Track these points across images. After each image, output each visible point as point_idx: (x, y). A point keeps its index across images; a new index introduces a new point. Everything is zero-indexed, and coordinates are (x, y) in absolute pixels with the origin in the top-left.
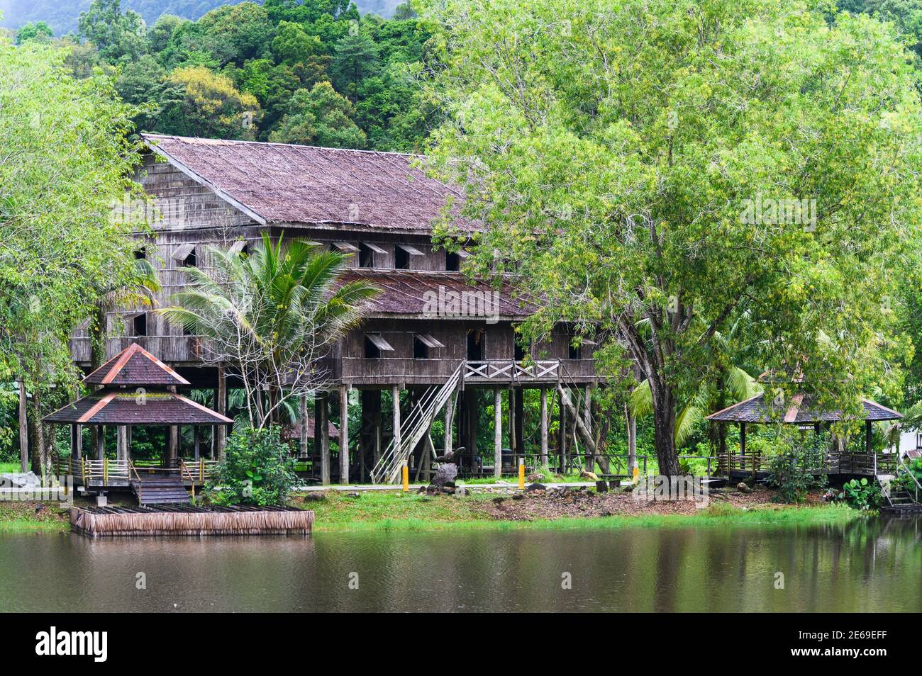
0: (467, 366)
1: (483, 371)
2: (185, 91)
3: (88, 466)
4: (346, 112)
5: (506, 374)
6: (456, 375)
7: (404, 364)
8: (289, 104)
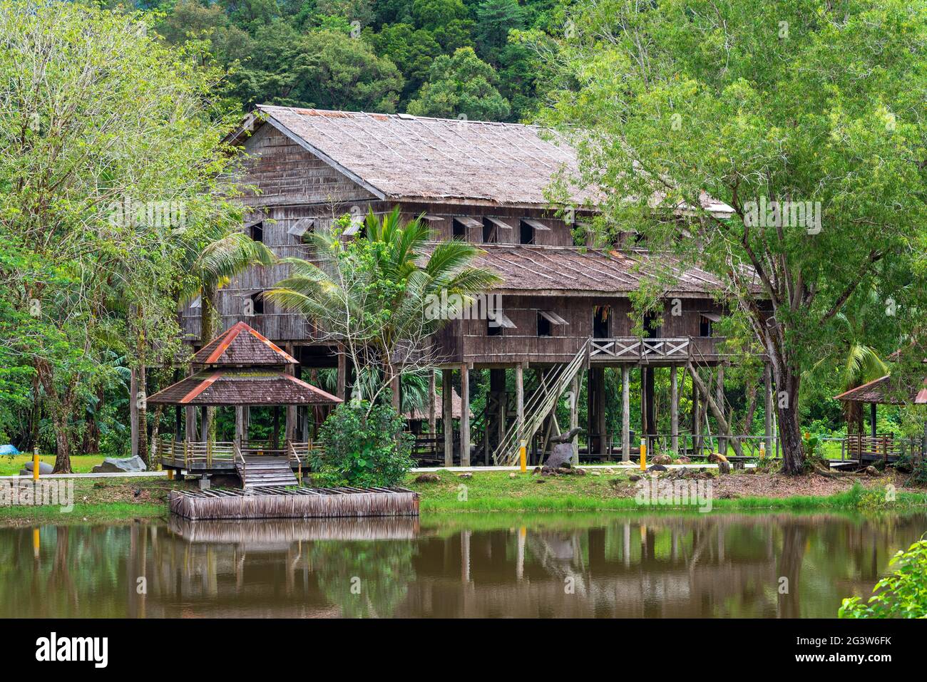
0: (593, 344)
1: (610, 349)
2: (318, 58)
3: (191, 449)
4: (489, 80)
5: (634, 352)
6: (581, 353)
7: (527, 342)
8: (429, 71)
